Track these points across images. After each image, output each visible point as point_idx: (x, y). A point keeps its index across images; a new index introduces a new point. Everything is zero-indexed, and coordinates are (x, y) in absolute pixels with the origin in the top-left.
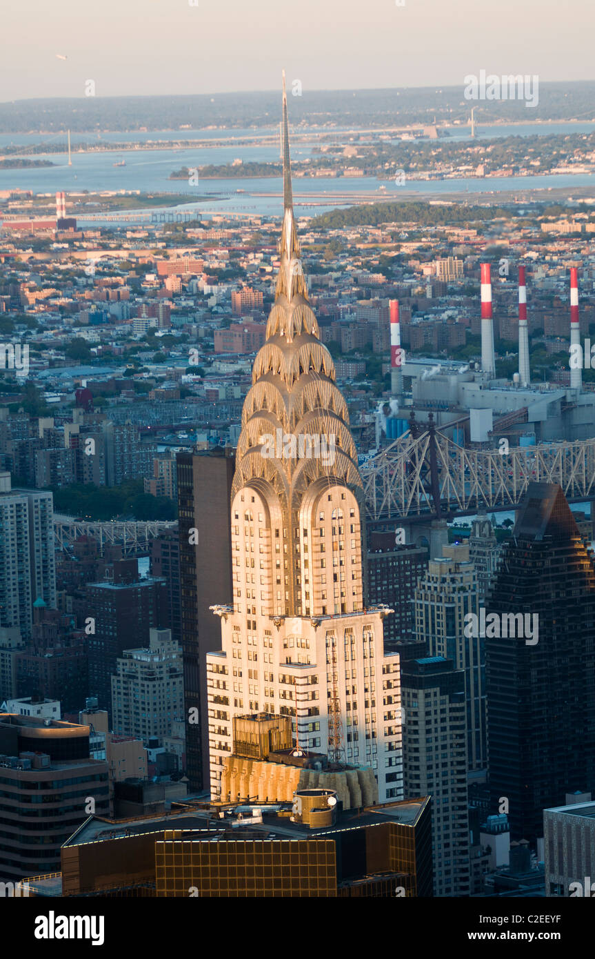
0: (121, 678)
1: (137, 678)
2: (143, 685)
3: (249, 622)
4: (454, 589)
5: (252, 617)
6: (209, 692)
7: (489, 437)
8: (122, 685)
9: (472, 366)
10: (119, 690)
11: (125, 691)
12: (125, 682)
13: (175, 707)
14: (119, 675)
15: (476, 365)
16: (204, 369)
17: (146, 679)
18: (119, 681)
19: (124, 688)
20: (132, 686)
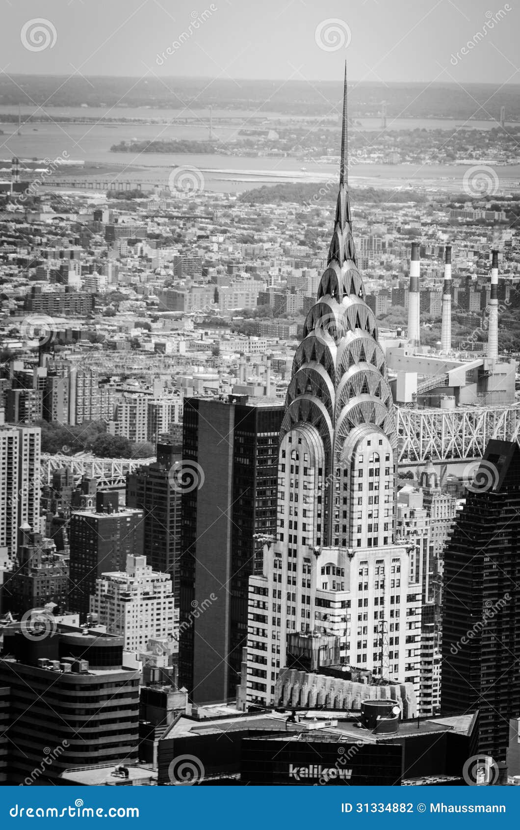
0: (99, 598)
1: (113, 598)
2: (119, 605)
3: (290, 550)
4: (408, 532)
5: (293, 546)
6: (249, 611)
7: (414, 398)
8: (99, 604)
9: (399, 334)
10: (96, 609)
11: (102, 610)
12: (102, 602)
13: (147, 626)
14: (97, 595)
15: (403, 333)
16: (152, 324)
17: (122, 600)
18: (97, 601)
19: (102, 608)
20: (108, 605)
